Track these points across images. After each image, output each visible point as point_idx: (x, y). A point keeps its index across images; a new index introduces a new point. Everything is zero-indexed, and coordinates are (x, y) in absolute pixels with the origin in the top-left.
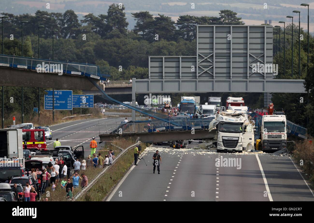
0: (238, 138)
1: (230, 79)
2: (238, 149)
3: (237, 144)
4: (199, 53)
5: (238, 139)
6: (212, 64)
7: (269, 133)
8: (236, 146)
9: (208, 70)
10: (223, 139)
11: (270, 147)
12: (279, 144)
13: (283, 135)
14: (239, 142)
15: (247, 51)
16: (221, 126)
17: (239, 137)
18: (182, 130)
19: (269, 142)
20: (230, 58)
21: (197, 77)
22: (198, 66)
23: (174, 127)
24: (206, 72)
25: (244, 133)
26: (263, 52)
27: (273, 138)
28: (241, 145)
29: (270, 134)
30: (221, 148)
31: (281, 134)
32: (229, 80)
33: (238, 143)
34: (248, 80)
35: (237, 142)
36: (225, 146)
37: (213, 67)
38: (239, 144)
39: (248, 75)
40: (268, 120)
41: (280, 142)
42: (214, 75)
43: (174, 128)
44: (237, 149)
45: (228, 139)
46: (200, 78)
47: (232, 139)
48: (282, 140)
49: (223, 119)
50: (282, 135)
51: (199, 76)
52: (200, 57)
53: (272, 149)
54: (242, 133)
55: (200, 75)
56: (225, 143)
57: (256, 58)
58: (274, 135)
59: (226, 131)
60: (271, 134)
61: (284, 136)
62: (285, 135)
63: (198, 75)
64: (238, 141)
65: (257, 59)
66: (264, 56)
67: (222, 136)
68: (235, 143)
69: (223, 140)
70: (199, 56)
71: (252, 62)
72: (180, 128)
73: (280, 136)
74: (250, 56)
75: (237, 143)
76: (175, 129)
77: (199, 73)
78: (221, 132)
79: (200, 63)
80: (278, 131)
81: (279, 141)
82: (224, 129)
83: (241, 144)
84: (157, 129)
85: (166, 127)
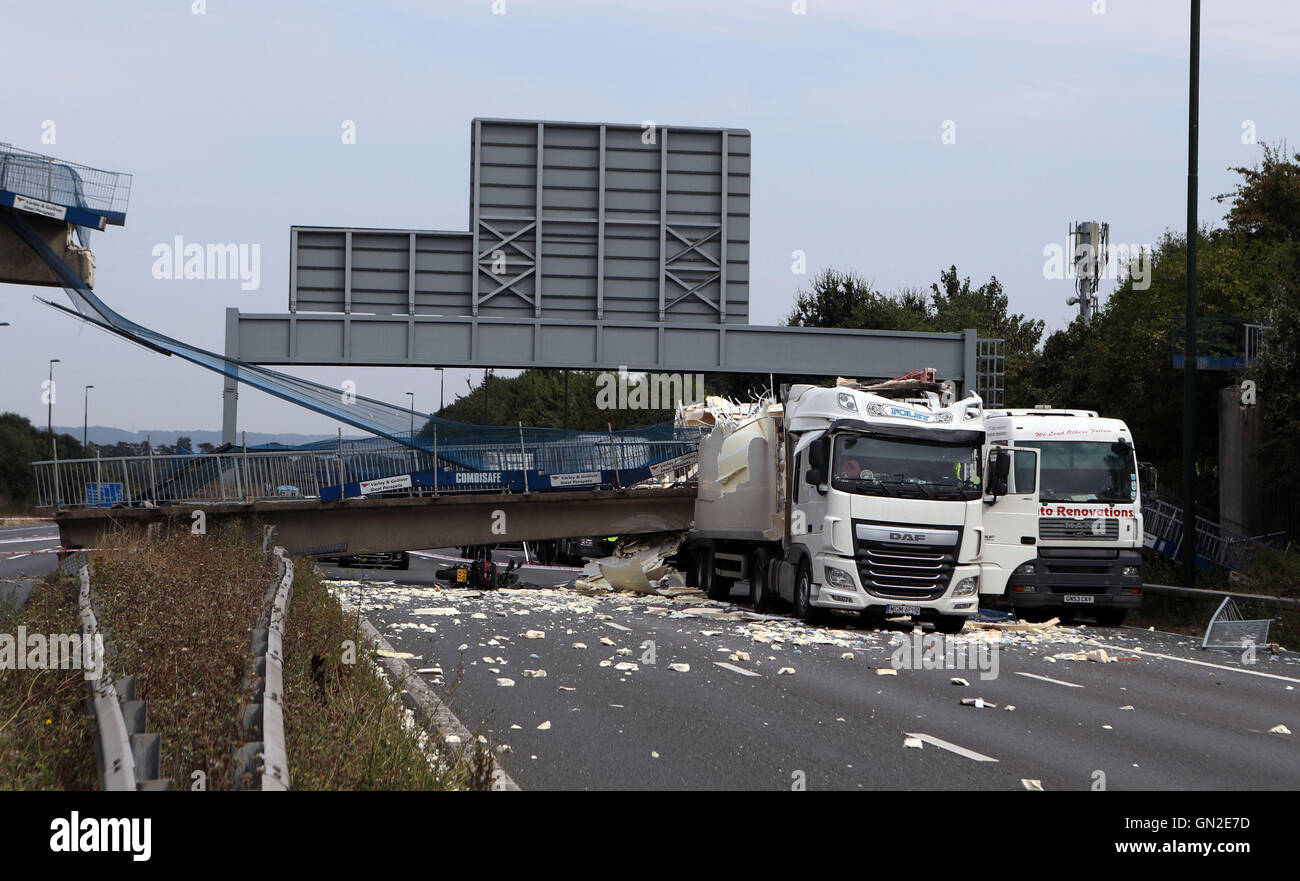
0: (956, 532)
1: (596, 318)
2: (958, 606)
3: (950, 573)
4: (483, 220)
5: (954, 544)
6: (530, 263)
7: (1051, 506)
8: (946, 583)
9: (514, 285)
10: (859, 536)
11: (1055, 589)
12: (1103, 569)
13: (1124, 522)
14: (960, 561)
15: (660, 219)
16: (846, 452)
17: (960, 529)
18: (501, 492)
19: (1049, 562)
20: (597, 244)
21: (475, 311)
22: (480, 270)
23: (458, 475)
24: (507, 293)
25: (991, 504)
26: (716, 225)
27: (1070, 535)
28: (976, 579)
29: (1055, 515)
30: (850, 600)
31: (1114, 517)
32: (592, 322)
33: (957, 568)
34: (661, 325)
35: (949, 557)
36: (869, 588)
37: (533, 275)
38: (960, 573)
39: (662, 307)
40: (1039, 435)
41: (1110, 563)
42: (538, 303)
43: (458, 481)
44: (946, 603)
45: (892, 536)
46: (484, 311)
47: (917, 537)
48: (1119, 549)
49: (851, 406)
50: (1119, 518)
51: (481, 306)
52: (484, 237)
53: (1067, 598)
54: (979, 502)
55: (487, 301)
56: (874, 568)
57: (690, 244)
58: (1077, 518)
59: (875, 488)
60: (1061, 516)
61: (1131, 528)
62: (1135, 520)
63: (476, 301)
64: (954, 550)
65: (693, 250)
66: (720, 241)
67: (855, 521)
68: (937, 563)
69: (859, 544)
70: (480, 233)
71: (674, 261)
72: (490, 480)
73: (1112, 528)
74: (671, 238)
75: (946, 566)
76: (462, 485)
77: (481, 295)
78: (848, 494)
79: (483, 258)
80: (1095, 497)
81: (1104, 553)
82: (867, 475)
83: (973, 571)
84: (365, 485)
85: (414, 476)
